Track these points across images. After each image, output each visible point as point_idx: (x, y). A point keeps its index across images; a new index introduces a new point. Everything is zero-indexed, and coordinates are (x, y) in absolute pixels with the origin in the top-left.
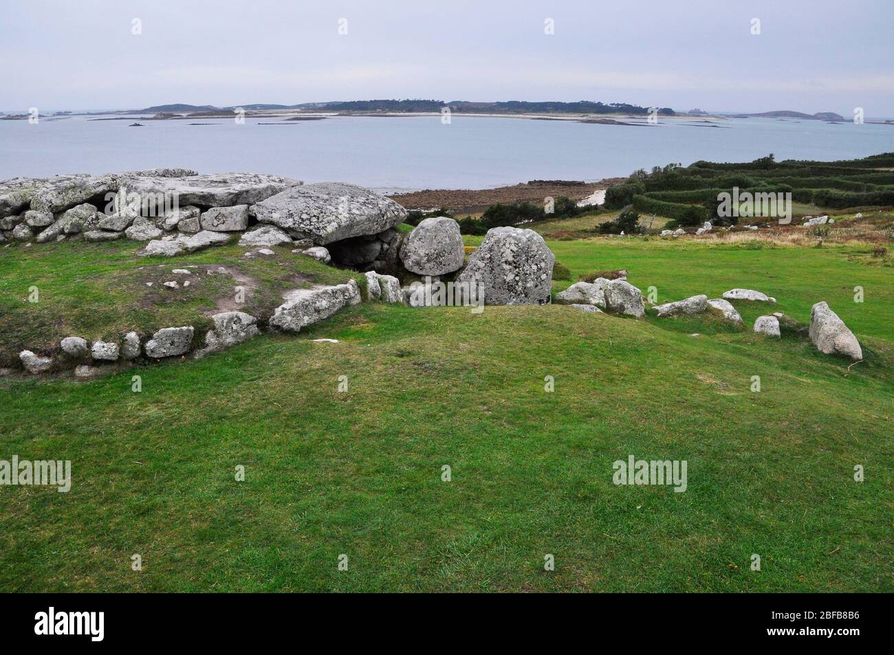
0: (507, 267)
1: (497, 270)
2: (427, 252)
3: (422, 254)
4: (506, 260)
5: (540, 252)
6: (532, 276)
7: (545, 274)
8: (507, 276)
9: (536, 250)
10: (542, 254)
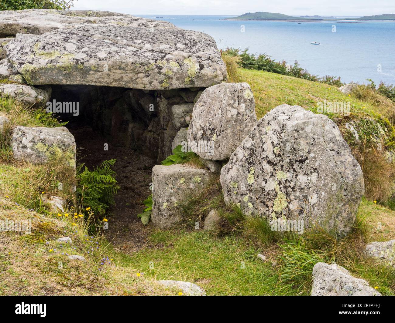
1: (256, 169)
2: (203, 125)
4: (267, 157)
5: (312, 155)
6: (298, 193)
7: (315, 196)
8: (266, 182)
9: (307, 151)
10: (314, 159)
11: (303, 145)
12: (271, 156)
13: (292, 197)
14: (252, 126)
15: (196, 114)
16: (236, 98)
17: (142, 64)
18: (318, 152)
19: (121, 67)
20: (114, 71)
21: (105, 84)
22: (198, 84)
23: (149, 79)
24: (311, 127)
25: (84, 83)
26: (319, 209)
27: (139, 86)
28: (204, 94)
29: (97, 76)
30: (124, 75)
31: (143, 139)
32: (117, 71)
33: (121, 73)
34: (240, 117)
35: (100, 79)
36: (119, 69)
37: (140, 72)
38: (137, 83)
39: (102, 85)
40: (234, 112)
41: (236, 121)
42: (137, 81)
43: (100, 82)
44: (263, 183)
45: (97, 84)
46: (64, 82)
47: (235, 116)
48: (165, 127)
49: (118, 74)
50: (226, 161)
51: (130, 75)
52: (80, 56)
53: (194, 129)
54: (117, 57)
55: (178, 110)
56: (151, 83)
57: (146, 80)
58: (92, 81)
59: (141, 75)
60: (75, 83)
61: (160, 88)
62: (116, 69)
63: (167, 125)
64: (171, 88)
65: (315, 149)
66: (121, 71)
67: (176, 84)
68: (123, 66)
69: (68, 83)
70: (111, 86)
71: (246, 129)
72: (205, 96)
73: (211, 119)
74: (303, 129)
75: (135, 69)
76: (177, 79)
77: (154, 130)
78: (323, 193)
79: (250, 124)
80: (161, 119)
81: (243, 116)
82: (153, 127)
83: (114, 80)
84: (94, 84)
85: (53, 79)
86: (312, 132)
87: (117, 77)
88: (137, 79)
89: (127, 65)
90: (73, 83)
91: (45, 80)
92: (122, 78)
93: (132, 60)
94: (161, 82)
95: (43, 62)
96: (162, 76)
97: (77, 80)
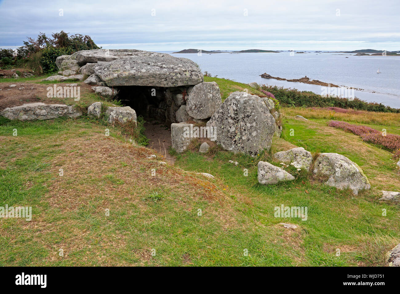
0: (230, 121)
1: (225, 122)
2: (195, 103)
3: (192, 104)
4: (231, 116)
5: (253, 114)
6: (246, 132)
7: (255, 132)
8: (231, 128)
9: (250, 112)
10: (254, 116)
11: (249, 109)
12: (233, 115)
13: (244, 134)
14: (219, 102)
15: (191, 98)
16: (211, 89)
17: (163, 75)
18: (256, 112)
19: (153, 76)
20: (150, 78)
21: (145, 85)
22: (190, 83)
23: (167, 82)
24: (252, 101)
25: (135, 85)
26: (257, 138)
27: (162, 86)
28: (194, 88)
29: (142, 81)
30: (155, 80)
31: (156, 112)
32: (151, 78)
33: (154, 79)
34: (214, 98)
35: (143, 83)
36: (152, 77)
37: (163, 79)
38: (161, 84)
39: (144, 85)
40: (211, 95)
41: (212, 100)
42: (161, 83)
43: (143, 84)
44: (229, 128)
45: (142, 85)
46: (126, 85)
47: (212, 97)
48: (170, 106)
49: (152, 80)
50: (209, 119)
51: (158, 80)
52: (133, 72)
53: (190, 105)
54: (151, 72)
55: (180, 96)
56: (167, 84)
58: (139, 83)
59: (163, 80)
60: (131, 85)
61: (172, 86)
62: (151, 77)
63: (171, 105)
64: (177, 86)
65: (254, 111)
66: (153, 78)
67: (180, 84)
68: (154, 76)
69: (127, 85)
70: (148, 86)
71: (217, 103)
72: (195, 89)
73: (199, 100)
74: (248, 102)
75: (160, 77)
76: (180, 81)
77: (162, 108)
78: (259, 131)
79: (218, 101)
80: (167, 102)
81: (215, 97)
82: (162, 106)
83: (150, 82)
84: (140, 85)
85: (120, 83)
86: (253, 103)
87: (151, 81)
88: (161, 82)
89: (156, 75)
90: (130, 85)
91: (116, 84)
92: (154, 82)
93: (158, 73)
94: (172, 83)
95: (115, 75)
96: (174, 80)
97: (132, 83)
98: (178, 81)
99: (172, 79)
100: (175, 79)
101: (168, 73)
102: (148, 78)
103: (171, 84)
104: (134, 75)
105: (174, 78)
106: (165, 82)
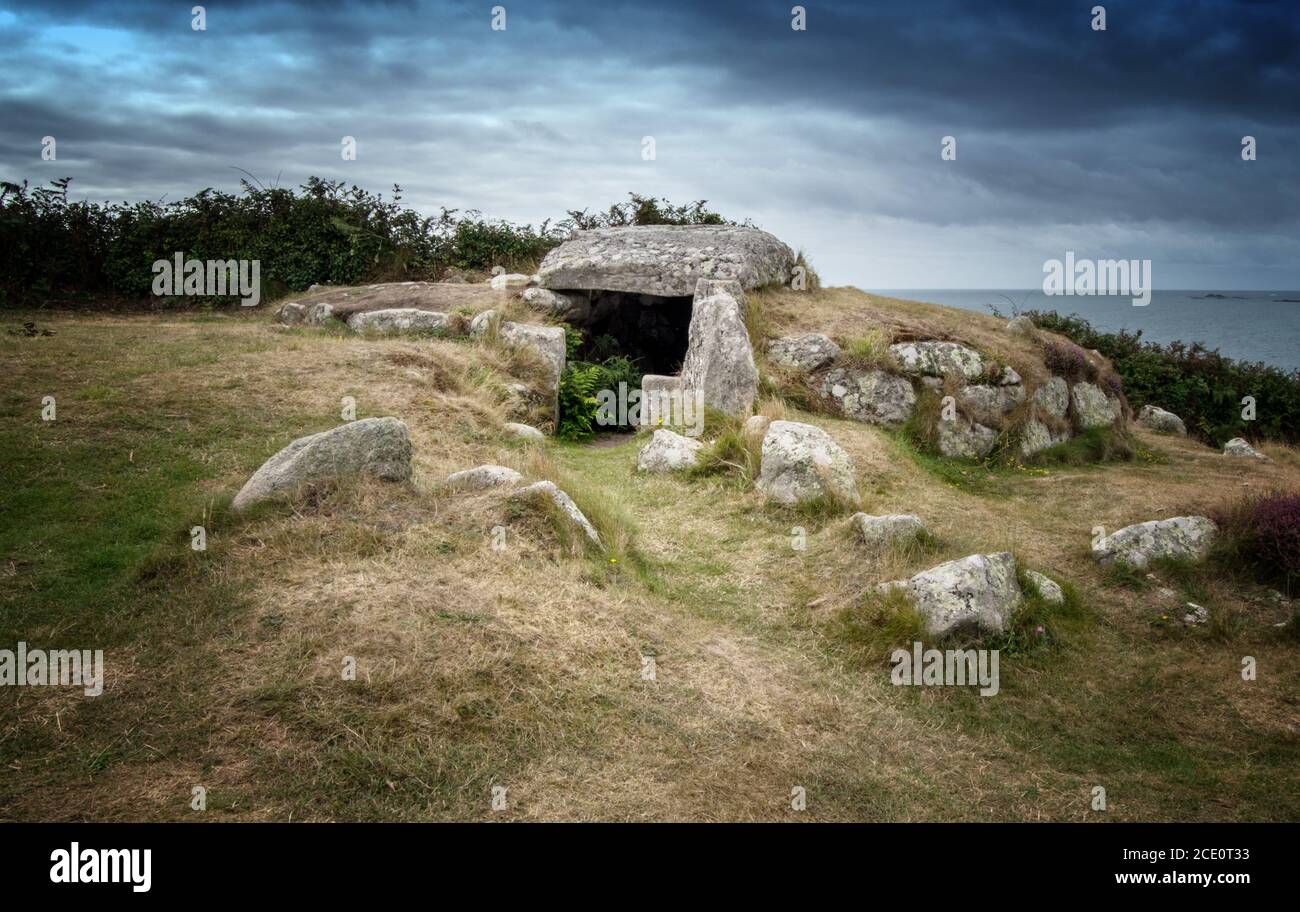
17: (654, 266)
20: (626, 274)
21: (619, 289)
25: (599, 287)
29: (610, 279)
30: (636, 279)
32: (629, 274)
37: (653, 275)
39: (617, 290)
42: (651, 285)
49: (629, 278)
52: (595, 259)
54: (628, 259)
56: (664, 288)
57: (659, 284)
58: (607, 285)
59: (653, 279)
62: (627, 271)
66: (633, 274)
69: (585, 288)
75: (651, 271)
83: (628, 285)
85: (569, 283)
87: (630, 280)
91: (561, 283)
92: (635, 283)
93: (642, 262)
94: (675, 287)
95: (559, 266)
96: (675, 280)
97: (592, 284)
98: (685, 283)
99: (672, 276)
100: (678, 277)
101: (664, 264)
102: (620, 273)
103: (672, 289)
104: (594, 265)
105: (675, 274)
106: (658, 283)
